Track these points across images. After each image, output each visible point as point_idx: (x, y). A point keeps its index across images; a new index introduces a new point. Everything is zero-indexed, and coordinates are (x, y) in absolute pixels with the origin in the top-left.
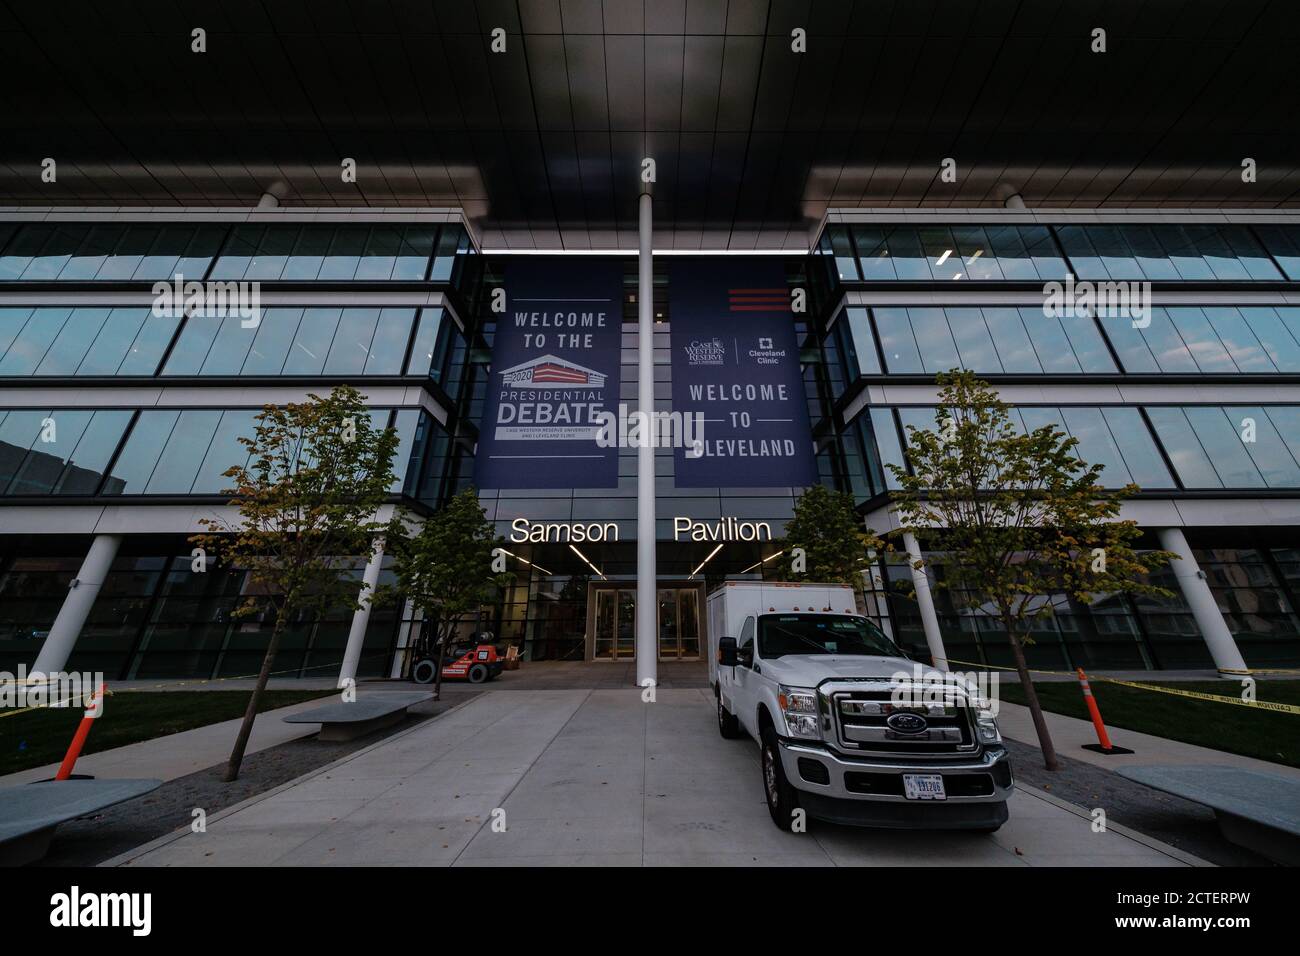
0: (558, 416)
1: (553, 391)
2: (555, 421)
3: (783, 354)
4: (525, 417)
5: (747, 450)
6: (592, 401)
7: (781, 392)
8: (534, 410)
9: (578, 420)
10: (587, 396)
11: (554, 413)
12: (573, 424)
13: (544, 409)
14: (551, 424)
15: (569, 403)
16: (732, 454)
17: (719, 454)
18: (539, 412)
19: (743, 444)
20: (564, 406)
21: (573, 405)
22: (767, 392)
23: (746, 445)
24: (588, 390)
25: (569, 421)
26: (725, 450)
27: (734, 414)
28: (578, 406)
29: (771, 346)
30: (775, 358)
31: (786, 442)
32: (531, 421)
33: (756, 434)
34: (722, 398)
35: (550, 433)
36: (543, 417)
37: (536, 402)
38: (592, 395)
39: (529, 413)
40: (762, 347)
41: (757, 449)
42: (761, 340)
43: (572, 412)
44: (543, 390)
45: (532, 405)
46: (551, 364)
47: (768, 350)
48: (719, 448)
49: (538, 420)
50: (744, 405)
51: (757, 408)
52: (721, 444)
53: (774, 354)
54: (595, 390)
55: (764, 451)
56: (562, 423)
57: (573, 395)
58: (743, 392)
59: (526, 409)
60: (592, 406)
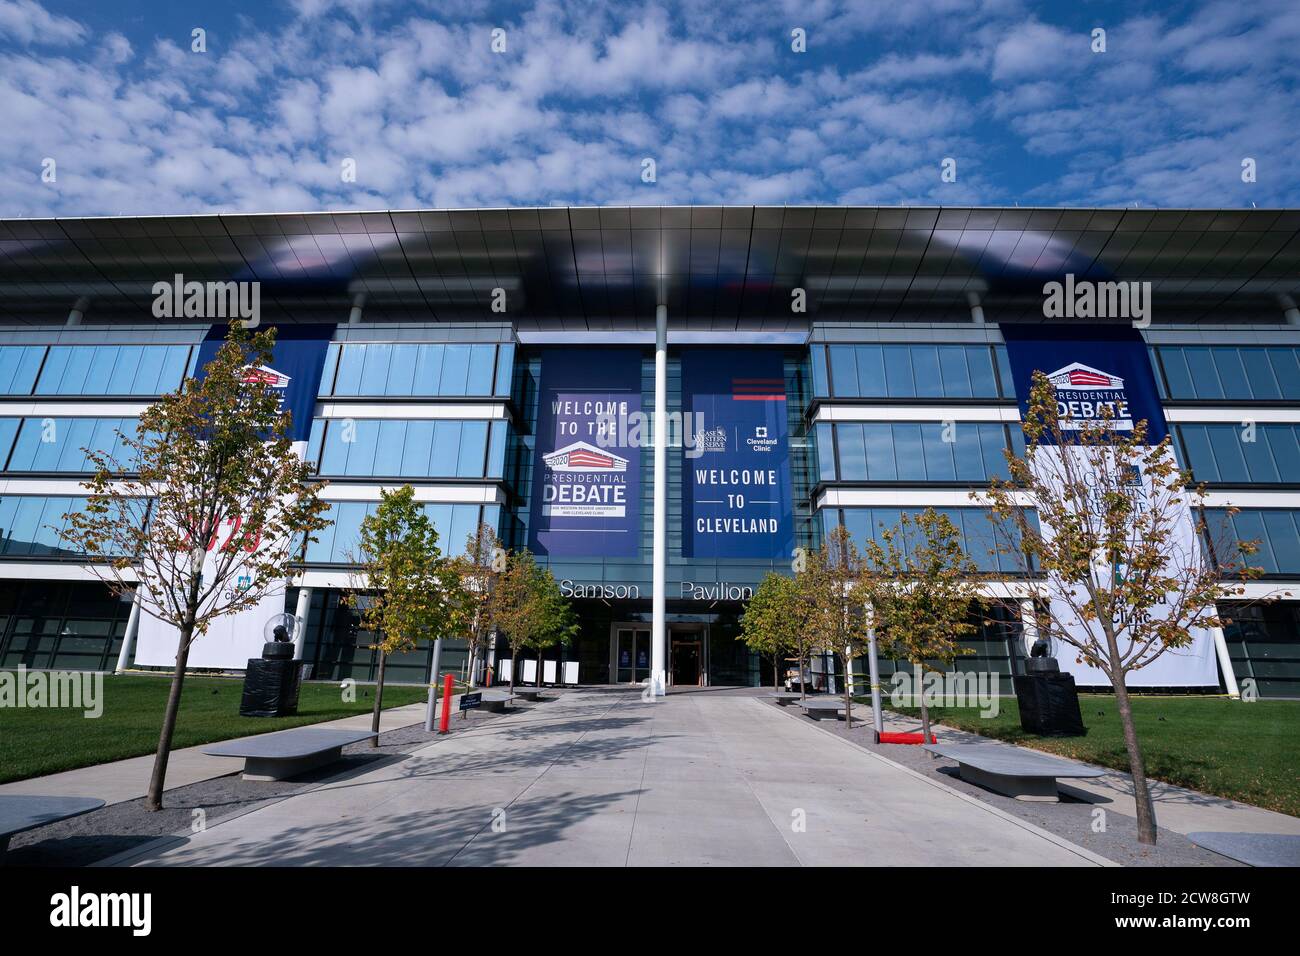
0: (590, 497)
1: (585, 474)
2: (588, 500)
3: (775, 442)
4: (565, 496)
5: (739, 528)
6: (617, 484)
7: (771, 477)
8: (571, 491)
9: (606, 501)
10: (613, 479)
11: (587, 493)
12: (602, 503)
13: (579, 490)
14: (584, 503)
15: (598, 485)
16: (727, 531)
17: (717, 531)
18: (575, 493)
19: (737, 522)
20: (594, 487)
21: (602, 487)
22: (759, 477)
23: (739, 523)
24: (613, 474)
25: (599, 500)
26: (722, 527)
27: (731, 496)
28: (606, 488)
29: (765, 435)
30: (768, 445)
31: (771, 521)
32: (569, 500)
33: (747, 514)
34: (723, 482)
35: (584, 511)
36: (579, 497)
37: (572, 484)
38: (616, 479)
39: (567, 493)
40: (758, 435)
41: (748, 527)
42: (758, 429)
43: (601, 492)
44: (578, 473)
45: (569, 486)
46: (583, 450)
47: (762, 439)
48: (718, 525)
49: (575, 500)
50: (740, 489)
51: (751, 491)
52: (719, 522)
53: (768, 442)
54: (619, 474)
55: (753, 528)
56: (593, 502)
57: (602, 478)
58: (739, 477)
59: (565, 490)
60: (617, 487)
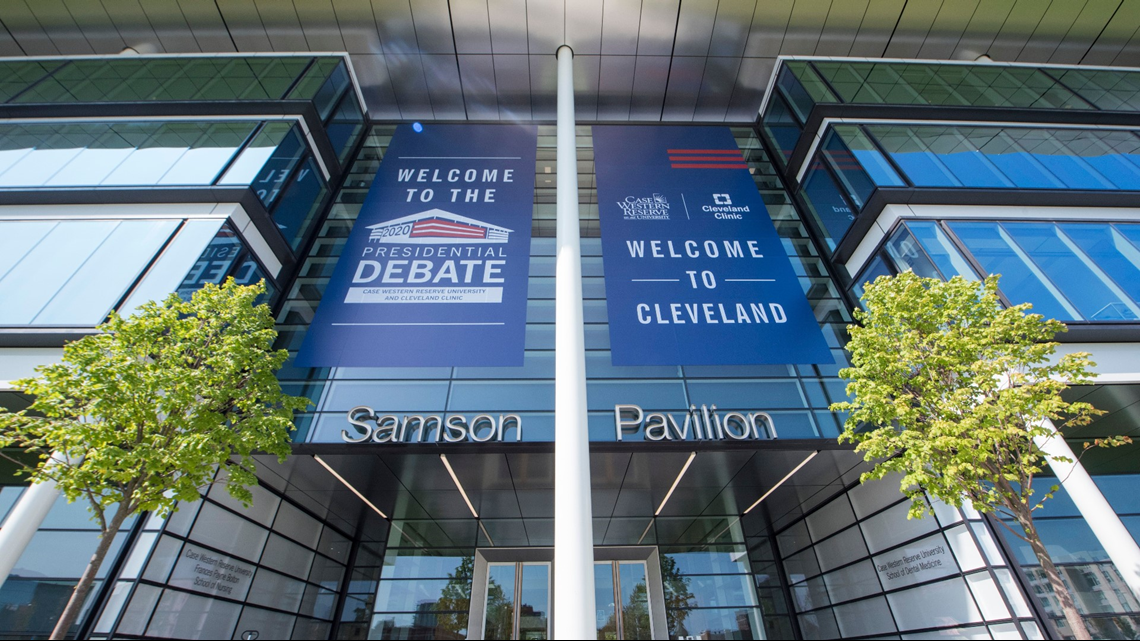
0: (441, 274)
1: (436, 247)
2: (436, 280)
3: (747, 209)
4: (393, 276)
5: (717, 316)
6: (490, 258)
7: (753, 250)
8: (406, 270)
9: (468, 279)
10: (483, 252)
11: (434, 272)
12: (461, 283)
13: (421, 266)
14: (429, 284)
15: (457, 260)
16: (695, 320)
17: (676, 321)
18: (414, 270)
19: (710, 309)
20: (450, 264)
21: (462, 262)
22: (734, 249)
23: (715, 309)
24: (485, 247)
25: (455, 280)
26: (685, 315)
27: (692, 274)
28: (470, 264)
29: (729, 202)
30: (737, 213)
31: (772, 306)
32: (401, 280)
33: (727, 295)
34: (673, 255)
35: (425, 295)
36: (419, 275)
37: (411, 259)
38: (491, 251)
39: (400, 271)
40: (717, 202)
41: (732, 314)
42: (716, 196)
43: (461, 270)
44: (422, 246)
45: (406, 262)
46: (438, 218)
47: (724, 206)
48: (675, 314)
49: (411, 279)
50: (703, 263)
51: (723, 265)
52: (677, 309)
53: (735, 209)
54: (496, 246)
55: (742, 316)
56: (446, 282)
57: (464, 253)
58: (701, 248)
59: (396, 267)
60: (489, 263)
